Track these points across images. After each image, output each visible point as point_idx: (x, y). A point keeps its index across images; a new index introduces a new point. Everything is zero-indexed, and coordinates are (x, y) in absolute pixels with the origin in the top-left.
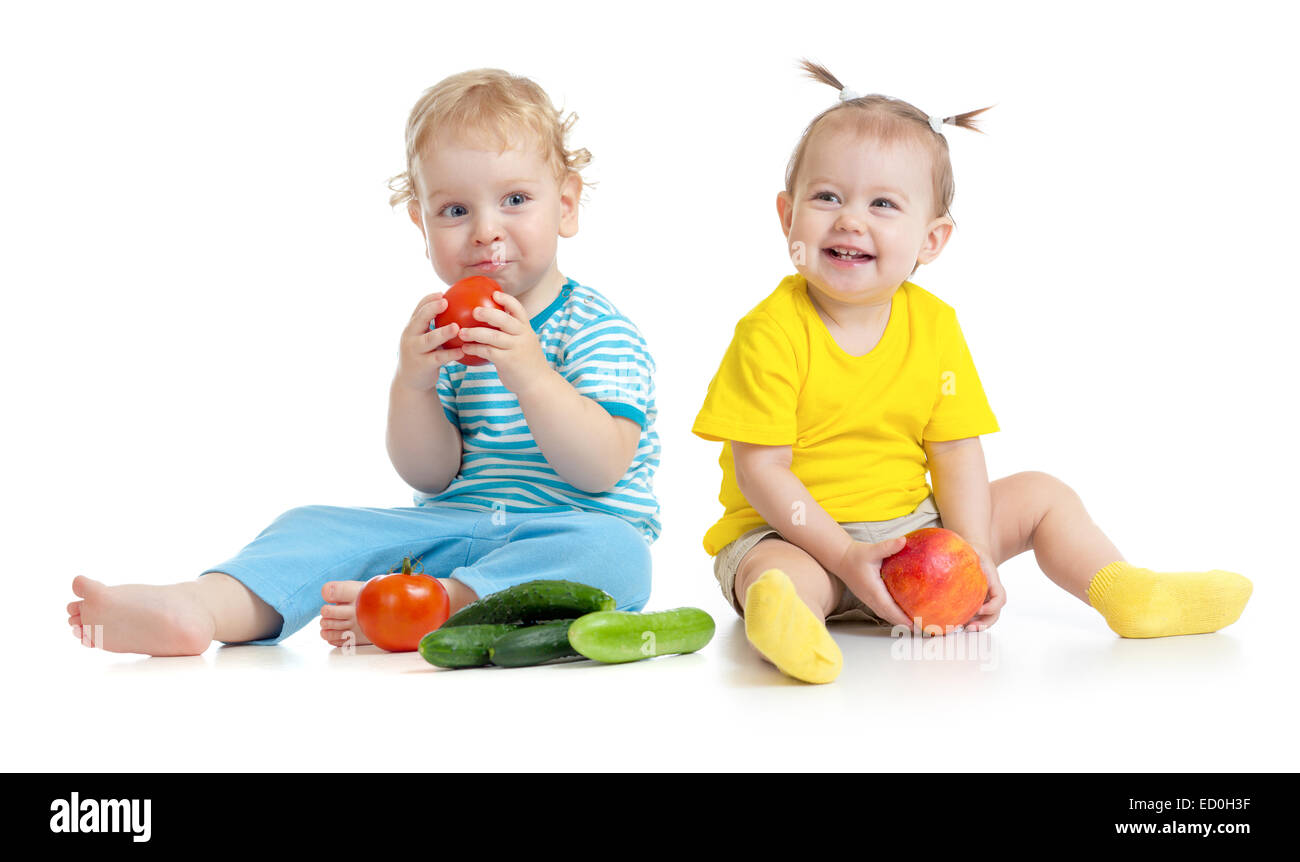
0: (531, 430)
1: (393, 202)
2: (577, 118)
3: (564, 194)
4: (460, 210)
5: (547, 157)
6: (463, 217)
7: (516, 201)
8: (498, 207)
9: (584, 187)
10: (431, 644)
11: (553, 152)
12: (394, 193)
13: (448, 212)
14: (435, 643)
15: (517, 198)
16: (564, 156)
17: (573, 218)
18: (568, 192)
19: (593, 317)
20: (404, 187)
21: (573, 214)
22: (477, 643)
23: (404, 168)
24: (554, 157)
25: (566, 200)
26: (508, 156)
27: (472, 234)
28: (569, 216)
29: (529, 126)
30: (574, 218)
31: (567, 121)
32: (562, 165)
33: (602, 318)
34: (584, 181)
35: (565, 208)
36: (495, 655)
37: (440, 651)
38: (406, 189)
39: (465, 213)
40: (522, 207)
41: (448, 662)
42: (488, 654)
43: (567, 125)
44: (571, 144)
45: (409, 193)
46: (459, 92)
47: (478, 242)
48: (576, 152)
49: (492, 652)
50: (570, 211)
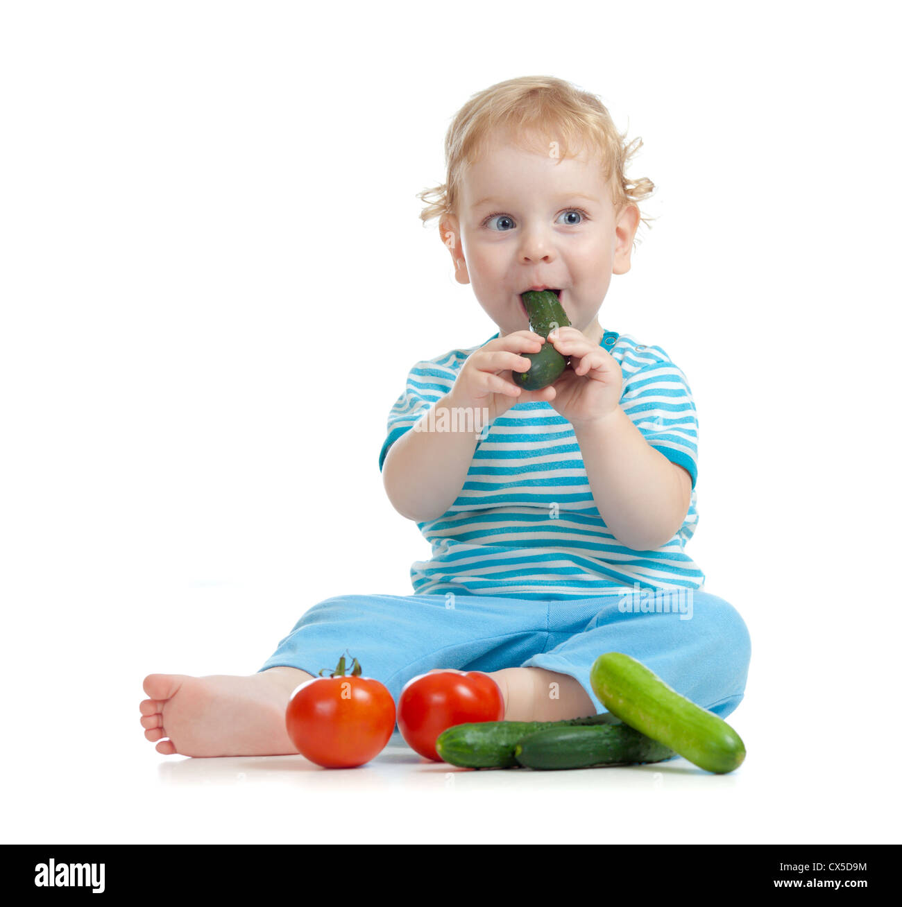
0: (590, 480)
1: (425, 216)
2: (641, 144)
3: (619, 226)
4: (507, 222)
5: (609, 176)
6: (510, 231)
7: (571, 220)
8: (552, 224)
9: (641, 223)
10: (448, 742)
11: (614, 175)
12: (427, 205)
13: (494, 223)
14: (454, 741)
15: (574, 216)
16: (624, 183)
17: (625, 254)
18: (624, 224)
19: (652, 362)
20: (439, 201)
21: (626, 249)
22: (503, 743)
23: (443, 180)
24: (615, 179)
25: (620, 233)
26: (567, 165)
27: (520, 249)
28: (621, 251)
29: (592, 136)
30: (627, 254)
31: (631, 144)
32: (621, 190)
33: (660, 363)
34: (642, 216)
35: (618, 241)
36: (522, 753)
37: (460, 750)
38: (442, 203)
39: (512, 227)
40: (577, 227)
41: (468, 763)
42: (514, 753)
43: (630, 151)
44: (633, 172)
45: (444, 207)
46: (514, 95)
47: (526, 259)
48: (637, 182)
49: (519, 750)
50: (623, 246)
